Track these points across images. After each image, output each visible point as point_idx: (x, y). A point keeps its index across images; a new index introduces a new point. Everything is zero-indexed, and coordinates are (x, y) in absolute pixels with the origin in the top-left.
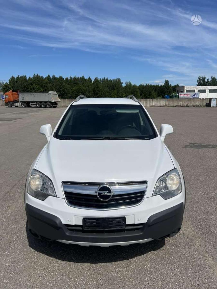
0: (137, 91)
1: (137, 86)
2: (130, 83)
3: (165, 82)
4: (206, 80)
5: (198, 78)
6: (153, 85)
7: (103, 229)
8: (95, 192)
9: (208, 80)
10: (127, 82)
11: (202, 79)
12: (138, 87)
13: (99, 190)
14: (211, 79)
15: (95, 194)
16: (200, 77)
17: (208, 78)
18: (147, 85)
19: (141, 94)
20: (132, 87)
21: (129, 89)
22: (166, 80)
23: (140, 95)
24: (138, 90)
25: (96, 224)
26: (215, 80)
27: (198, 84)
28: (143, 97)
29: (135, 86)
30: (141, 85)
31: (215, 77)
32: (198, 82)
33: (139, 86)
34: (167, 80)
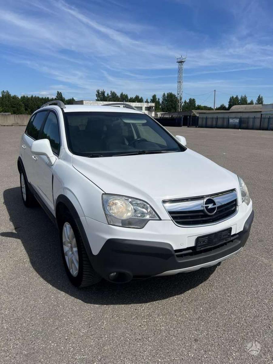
0: (20, 105)
1: (18, 97)
2: (8, 92)
3: (57, 94)
4: (106, 95)
5: (97, 92)
6: (40, 97)
7: (213, 245)
8: (202, 207)
9: (108, 94)
10: (3, 91)
11: (102, 93)
12: (21, 99)
13: (206, 204)
14: (111, 94)
15: (202, 209)
16: (99, 91)
17: (108, 92)
18: (32, 97)
19: (26, 110)
20: (11, 99)
21: (7, 102)
22: (58, 92)
23: (24, 110)
24: (21, 103)
25: (208, 241)
26: (115, 95)
27: (97, 98)
28: (29, 112)
29: (15, 98)
30: (24, 96)
31: (115, 92)
32: (97, 96)
33: (22, 97)
34: (60, 91)
